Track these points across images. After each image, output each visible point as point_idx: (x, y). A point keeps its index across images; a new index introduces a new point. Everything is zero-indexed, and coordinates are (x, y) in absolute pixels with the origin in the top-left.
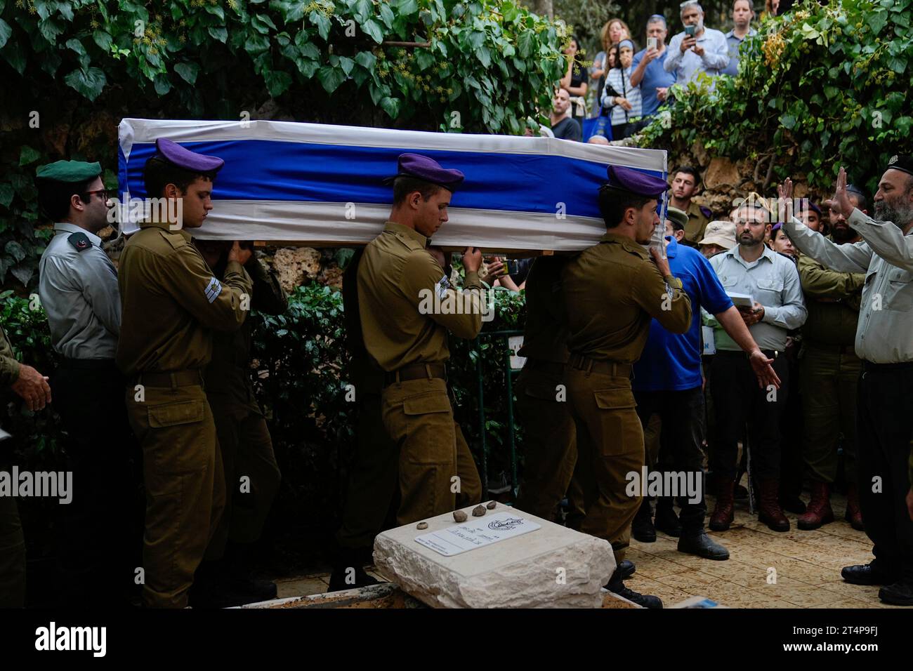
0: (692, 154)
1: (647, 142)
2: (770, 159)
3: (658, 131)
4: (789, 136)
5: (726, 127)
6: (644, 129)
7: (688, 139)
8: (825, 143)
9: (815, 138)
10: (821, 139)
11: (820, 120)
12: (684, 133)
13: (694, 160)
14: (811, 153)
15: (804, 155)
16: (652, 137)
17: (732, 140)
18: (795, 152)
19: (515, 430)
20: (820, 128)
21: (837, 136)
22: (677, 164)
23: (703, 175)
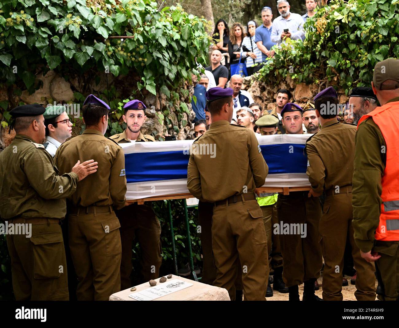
0: (287, 82)
1: (261, 77)
2: (326, 82)
3: (267, 71)
4: (334, 70)
5: (302, 67)
6: (261, 70)
7: (283, 74)
8: (352, 73)
9: (347, 71)
10: (350, 71)
11: (348, 62)
12: (281, 71)
13: (288, 85)
14: (346, 78)
15: (342, 80)
16: (264, 74)
17: (306, 74)
18: (338, 79)
19: (191, 239)
20: (349, 65)
21: (357, 69)
22: (279, 88)
23: (293, 93)
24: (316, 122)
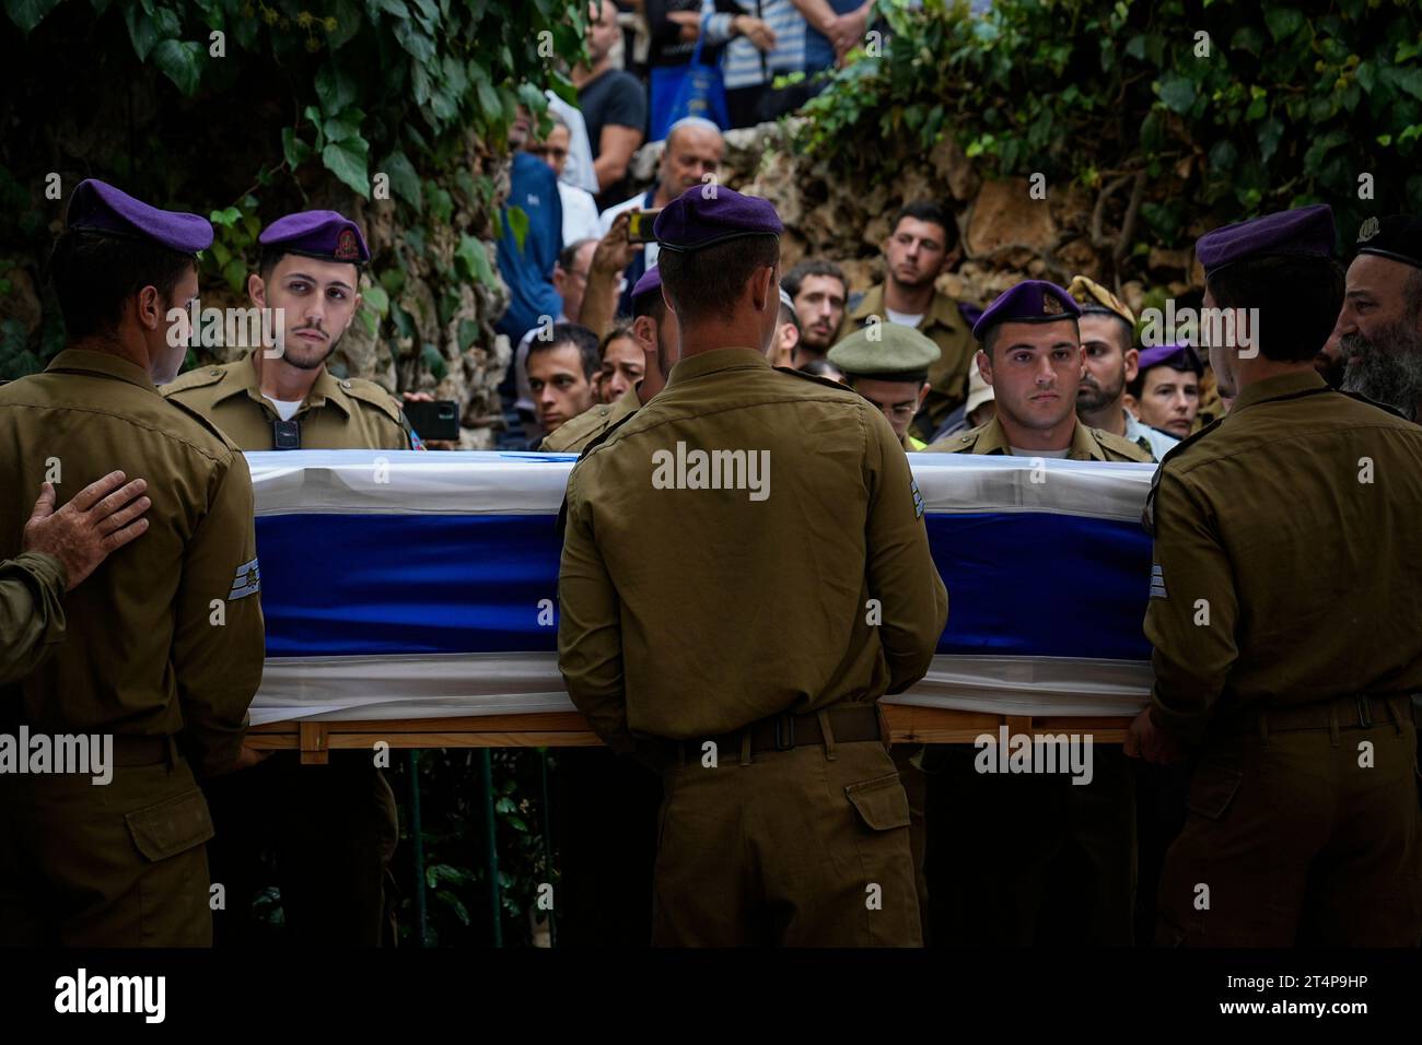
0: (933, 168)
1: (819, 137)
2: (1130, 184)
3: (847, 109)
4: (1179, 128)
5: (1019, 103)
6: (811, 104)
7: (924, 132)
8: (1269, 150)
9: (1245, 137)
10: (1261, 138)
11: (1257, 93)
12: (912, 115)
13: (938, 184)
14: (1235, 173)
15: (1218, 178)
16: (831, 126)
17: (1036, 137)
18: (1194, 169)
19: (501, 887)
20: (1257, 111)
21: (1298, 133)
22: (895, 193)
23: (962, 220)
24: (1108, 373)
